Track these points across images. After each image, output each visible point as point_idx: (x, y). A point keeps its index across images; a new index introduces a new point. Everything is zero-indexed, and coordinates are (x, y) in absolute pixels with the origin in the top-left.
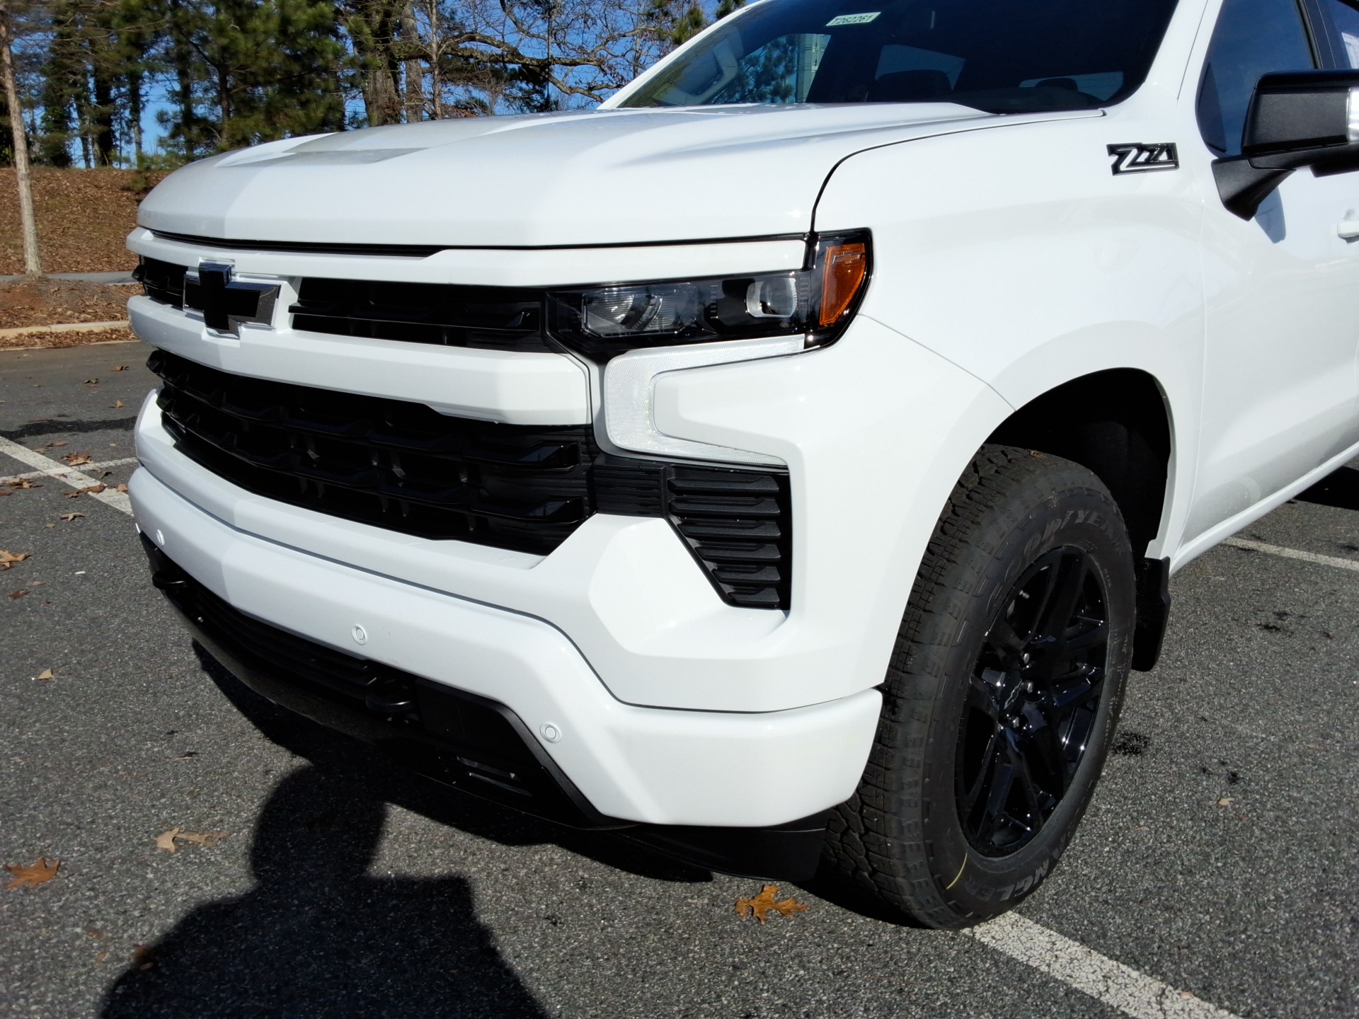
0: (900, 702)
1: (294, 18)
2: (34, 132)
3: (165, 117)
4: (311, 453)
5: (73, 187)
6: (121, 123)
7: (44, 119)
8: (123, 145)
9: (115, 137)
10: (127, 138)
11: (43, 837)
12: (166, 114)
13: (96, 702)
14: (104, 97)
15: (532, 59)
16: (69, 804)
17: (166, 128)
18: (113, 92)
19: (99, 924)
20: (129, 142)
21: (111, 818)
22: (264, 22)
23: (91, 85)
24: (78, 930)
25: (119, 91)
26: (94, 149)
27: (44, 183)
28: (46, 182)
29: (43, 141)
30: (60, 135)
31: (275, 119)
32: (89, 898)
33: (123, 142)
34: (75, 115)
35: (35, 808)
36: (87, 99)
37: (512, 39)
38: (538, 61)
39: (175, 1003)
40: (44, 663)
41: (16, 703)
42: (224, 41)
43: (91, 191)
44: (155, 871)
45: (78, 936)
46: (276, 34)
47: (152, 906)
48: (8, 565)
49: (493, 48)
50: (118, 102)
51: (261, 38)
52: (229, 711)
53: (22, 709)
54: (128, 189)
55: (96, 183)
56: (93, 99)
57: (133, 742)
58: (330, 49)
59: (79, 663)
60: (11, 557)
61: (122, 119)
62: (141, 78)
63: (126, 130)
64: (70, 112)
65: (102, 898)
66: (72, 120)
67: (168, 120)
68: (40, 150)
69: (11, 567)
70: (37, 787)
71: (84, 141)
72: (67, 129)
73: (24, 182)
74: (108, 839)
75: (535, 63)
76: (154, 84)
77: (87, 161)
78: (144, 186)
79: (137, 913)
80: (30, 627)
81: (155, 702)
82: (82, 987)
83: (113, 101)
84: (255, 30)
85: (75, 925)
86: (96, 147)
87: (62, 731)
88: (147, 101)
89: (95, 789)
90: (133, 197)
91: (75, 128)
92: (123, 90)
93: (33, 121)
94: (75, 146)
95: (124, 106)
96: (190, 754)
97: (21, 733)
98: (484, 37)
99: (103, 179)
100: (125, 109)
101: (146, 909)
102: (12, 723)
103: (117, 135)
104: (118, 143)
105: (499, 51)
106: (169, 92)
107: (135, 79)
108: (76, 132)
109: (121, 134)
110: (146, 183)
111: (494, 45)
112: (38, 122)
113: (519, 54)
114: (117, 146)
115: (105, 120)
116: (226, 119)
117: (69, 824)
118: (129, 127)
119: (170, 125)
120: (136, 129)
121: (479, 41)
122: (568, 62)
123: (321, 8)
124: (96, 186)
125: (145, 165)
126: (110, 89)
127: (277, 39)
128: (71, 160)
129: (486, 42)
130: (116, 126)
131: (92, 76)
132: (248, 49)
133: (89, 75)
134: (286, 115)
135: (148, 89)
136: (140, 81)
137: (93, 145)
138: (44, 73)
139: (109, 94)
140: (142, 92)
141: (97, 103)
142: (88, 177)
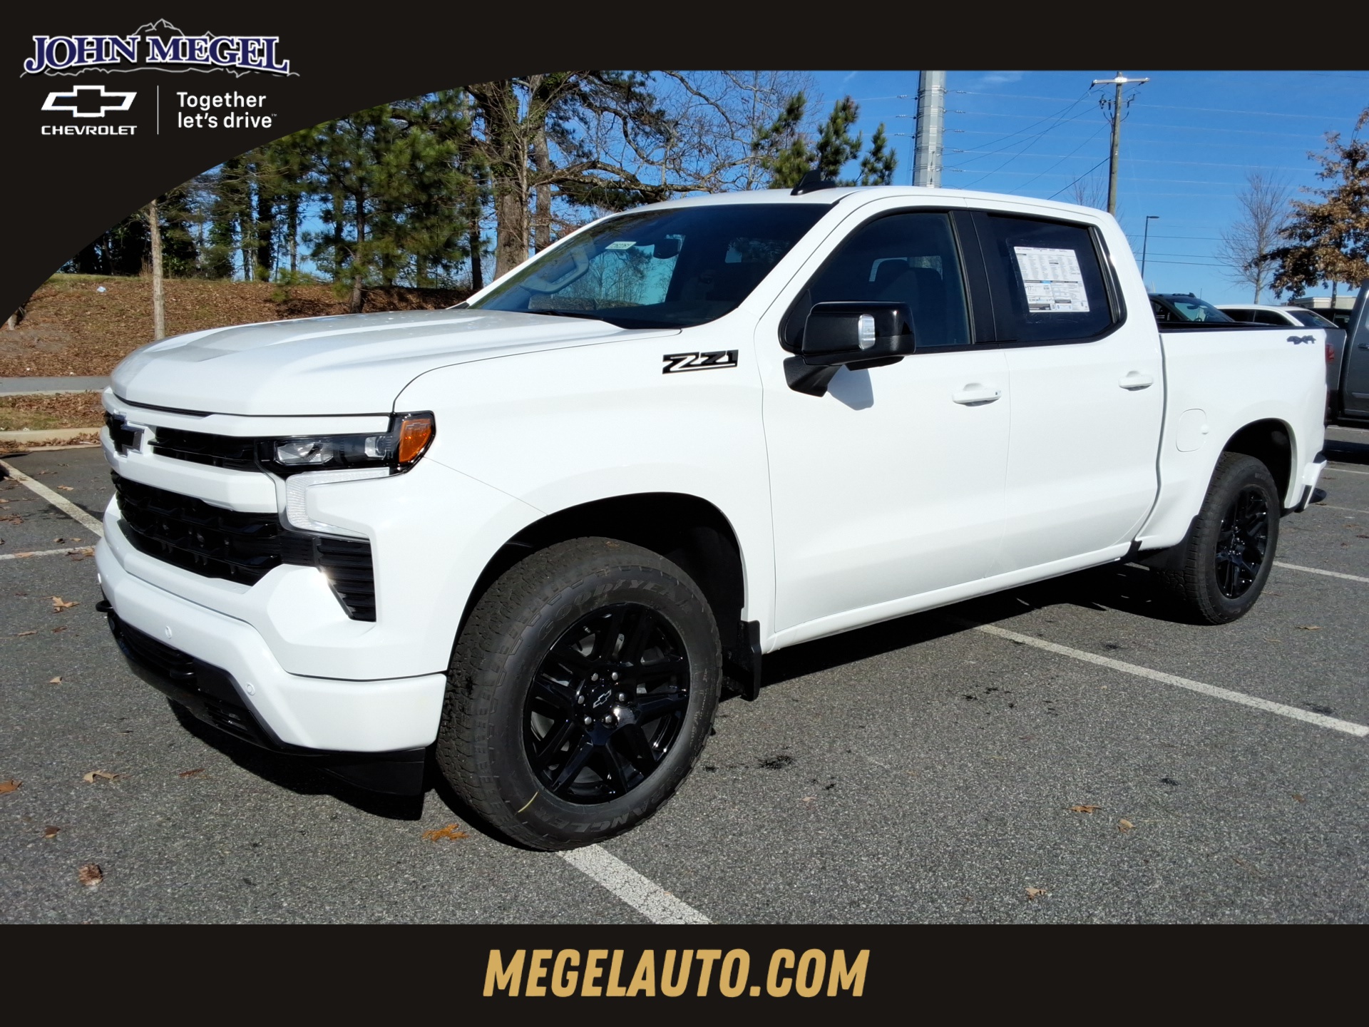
0: (473, 686)
1: (424, 154)
2: (202, 244)
3: (309, 237)
4: (164, 526)
5: (221, 298)
6: (279, 237)
7: (212, 232)
8: (280, 257)
9: (273, 249)
10: (284, 250)
11: (17, 770)
12: (309, 234)
13: (83, 699)
14: (265, 214)
15: (647, 186)
16: (40, 754)
17: (308, 247)
18: (274, 210)
19: (31, 815)
20: (284, 254)
21: (62, 762)
22: (397, 157)
23: (254, 203)
24: (19, 816)
25: (279, 208)
26: (253, 260)
27: (196, 294)
28: (198, 293)
29: (207, 252)
30: (224, 248)
31: (404, 242)
32: (32, 802)
33: (280, 254)
34: (239, 229)
35: (18, 755)
36: (250, 216)
37: (631, 169)
38: (652, 187)
39: (57, 854)
40: (56, 674)
41: (30, 696)
42: (361, 173)
43: (237, 302)
44: (76, 791)
45: (17, 819)
46: (407, 167)
47: (67, 808)
48: (58, 609)
49: (612, 175)
50: (279, 217)
51: (393, 170)
52: (166, 709)
53: (33, 700)
54: (270, 301)
55: (242, 295)
56: (255, 215)
57: (96, 722)
58: (454, 182)
59: (81, 675)
60: (62, 604)
61: (280, 233)
62: (300, 197)
63: (284, 243)
64: (235, 225)
65: (39, 802)
66: (234, 232)
67: (310, 240)
68: (206, 259)
69: (61, 611)
70: (24, 744)
71: (245, 252)
72: (232, 241)
73: (158, 302)
74: (55, 773)
75: (649, 189)
76: (311, 203)
77: (247, 271)
78: (284, 298)
79: (56, 811)
80: (58, 650)
81: (121, 700)
82: (9, 843)
83: (274, 217)
84: (388, 164)
85: (19, 814)
86: (255, 258)
87: (53, 713)
88: (304, 217)
89: (60, 747)
90: (274, 308)
91: (238, 241)
92: (283, 207)
93: (201, 234)
94: (236, 257)
95: (282, 222)
96: (128, 732)
97: (26, 713)
98: (604, 164)
99: (249, 291)
100: (284, 224)
101: (63, 810)
102: (23, 707)
103: (276, 247)
104: (276, 255)
105: (617, 178)
106: (323, 212)
107: (294, 199)
108: (238, 244)
109: (279, 247)
110: (286, 296)
111: (613, 172)
112: (206, 235)
113: (637, 180)
114: (275, 257)
115: (265, 236)
116: (360, 241)
117: (34, 764)
118: (287, 241)
119: (312, 245)
120: (292, 242)
121: (600, 168)
122: (680, 188)
123: (448, 146)
124: (242, 298)
125: (287, 280)
126: (272, 207)
127: (408, 171)
128: (234, 269)
129: (606, 170)
130: (275, 240)
131: (256, 194)
132: (381, 181)
133: (254, 192)
134: (413, 238)
135: (305, 207)
136: (299, 200)
137: (252, 258)
138: (213, 191)
139: (270, 211)
140: (300, 209)
141: (259, 219)
142: (236, 289)
